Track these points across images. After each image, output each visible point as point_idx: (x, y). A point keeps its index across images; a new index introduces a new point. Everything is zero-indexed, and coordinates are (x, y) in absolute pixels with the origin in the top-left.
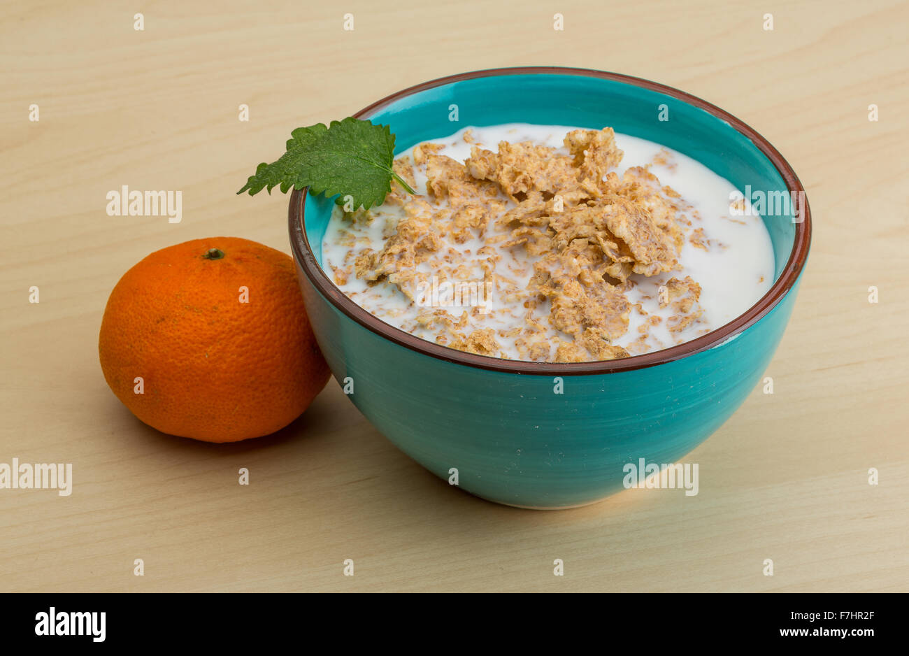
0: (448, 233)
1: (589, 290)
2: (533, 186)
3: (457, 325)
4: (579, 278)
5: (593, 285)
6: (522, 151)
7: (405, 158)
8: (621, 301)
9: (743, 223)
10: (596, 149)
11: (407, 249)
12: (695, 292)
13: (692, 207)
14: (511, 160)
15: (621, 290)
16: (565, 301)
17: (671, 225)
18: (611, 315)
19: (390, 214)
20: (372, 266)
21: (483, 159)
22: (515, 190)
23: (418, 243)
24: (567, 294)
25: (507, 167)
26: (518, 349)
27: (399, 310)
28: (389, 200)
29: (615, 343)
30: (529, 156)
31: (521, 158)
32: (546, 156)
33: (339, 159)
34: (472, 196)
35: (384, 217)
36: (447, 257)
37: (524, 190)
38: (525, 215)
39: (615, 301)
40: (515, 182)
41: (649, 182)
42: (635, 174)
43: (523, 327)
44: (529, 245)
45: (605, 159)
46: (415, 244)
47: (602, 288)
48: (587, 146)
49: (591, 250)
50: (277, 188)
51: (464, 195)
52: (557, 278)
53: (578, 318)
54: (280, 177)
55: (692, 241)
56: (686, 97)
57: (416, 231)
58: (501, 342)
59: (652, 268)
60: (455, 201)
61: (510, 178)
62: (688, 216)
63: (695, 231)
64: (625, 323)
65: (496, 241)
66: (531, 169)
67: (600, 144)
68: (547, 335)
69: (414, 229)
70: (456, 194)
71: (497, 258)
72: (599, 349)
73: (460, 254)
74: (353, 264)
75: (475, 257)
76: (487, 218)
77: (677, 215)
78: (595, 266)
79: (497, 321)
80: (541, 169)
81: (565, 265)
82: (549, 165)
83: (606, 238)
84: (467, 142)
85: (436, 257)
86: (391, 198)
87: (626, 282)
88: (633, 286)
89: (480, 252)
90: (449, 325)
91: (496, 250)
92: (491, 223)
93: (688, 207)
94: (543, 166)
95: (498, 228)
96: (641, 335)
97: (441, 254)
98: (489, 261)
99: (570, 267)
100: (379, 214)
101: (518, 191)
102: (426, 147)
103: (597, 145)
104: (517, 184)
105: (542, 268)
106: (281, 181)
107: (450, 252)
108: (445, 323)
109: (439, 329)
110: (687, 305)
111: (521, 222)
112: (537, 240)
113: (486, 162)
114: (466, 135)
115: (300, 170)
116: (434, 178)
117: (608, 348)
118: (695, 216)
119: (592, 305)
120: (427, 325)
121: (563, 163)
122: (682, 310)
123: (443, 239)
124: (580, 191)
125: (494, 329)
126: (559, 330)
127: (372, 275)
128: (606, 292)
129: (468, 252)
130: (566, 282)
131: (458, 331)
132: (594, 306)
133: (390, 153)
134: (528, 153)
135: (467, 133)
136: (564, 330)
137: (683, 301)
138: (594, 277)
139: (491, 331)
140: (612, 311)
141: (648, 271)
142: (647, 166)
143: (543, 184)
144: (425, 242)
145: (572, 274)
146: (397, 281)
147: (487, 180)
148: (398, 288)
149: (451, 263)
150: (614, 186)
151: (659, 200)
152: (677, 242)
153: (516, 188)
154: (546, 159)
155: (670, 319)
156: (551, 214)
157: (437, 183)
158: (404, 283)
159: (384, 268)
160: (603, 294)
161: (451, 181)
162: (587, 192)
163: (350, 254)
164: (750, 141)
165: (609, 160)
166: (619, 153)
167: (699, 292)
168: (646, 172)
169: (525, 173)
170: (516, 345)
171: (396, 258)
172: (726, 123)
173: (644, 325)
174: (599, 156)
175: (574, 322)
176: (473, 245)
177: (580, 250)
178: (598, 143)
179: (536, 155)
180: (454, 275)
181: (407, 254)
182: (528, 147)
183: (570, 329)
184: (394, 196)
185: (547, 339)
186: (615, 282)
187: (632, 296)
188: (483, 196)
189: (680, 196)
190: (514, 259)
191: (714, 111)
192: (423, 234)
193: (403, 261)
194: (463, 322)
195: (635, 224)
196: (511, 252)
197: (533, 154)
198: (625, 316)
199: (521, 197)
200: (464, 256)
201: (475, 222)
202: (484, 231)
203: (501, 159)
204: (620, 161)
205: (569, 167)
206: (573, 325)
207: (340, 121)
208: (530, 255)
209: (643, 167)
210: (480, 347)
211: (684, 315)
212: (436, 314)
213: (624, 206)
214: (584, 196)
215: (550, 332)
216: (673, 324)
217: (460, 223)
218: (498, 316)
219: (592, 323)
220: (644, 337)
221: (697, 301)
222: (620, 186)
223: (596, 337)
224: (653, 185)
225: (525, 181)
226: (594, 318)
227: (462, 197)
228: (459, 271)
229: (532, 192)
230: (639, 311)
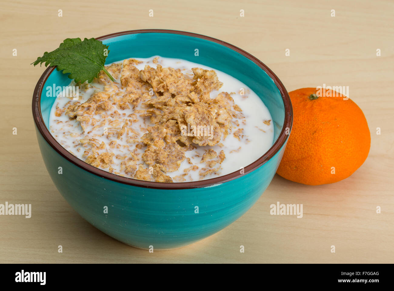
0: (118, 103)
1: (168, 146)
2: (168, 90)
3: (98, 147)
4: (165, 139)
5: (170, 144)
6: (169, 72)
7: (120, 64)
8: (181, 155)
9: (265, 132)
10: (206, 79)
11: (92, 106)
12: (221, 159)
13: (244, 117)
14: (160, 75)
15: (185, 149)
16: (153, 148)
17: (226, 124)
18: (173, 160)
19: (98, 88)
20: (73, 110)
21: (149, 72)
22: (158, 90)
23: (99, 105)
24: (155, 145)
25: (157, 78)
26: (121, 166)
27: (76, 134)
28: (100, 82)
29: (168, 174)
30: (172, 75)
31: (167, 75)
32: (180, 77)
33: (78, 56)
34: (138, 88)
35: (94, 89)
36: (112, 114)
37: (162, 91)
38: (156, 103)
39: (178, 154)
40: (159, 86)
41: (229, 101)
42: (224, 95)
43: (129, 156)
44: (152, 117)
45: (210, 85)
46: (97, 105)
47: (174, 146)
48: (200, 77)
49: (176, 127)
50: (44, 63)
51: (134, 87)
52: (154, 136)
53: (154, 158)
54: (47, 59)
55: (234, 134)
56: (260, 64)
57: (100, 99)
58: (115, 160)
59: (203, 142)
60: (129, 89)
61: (157, 84)
62: (240, 121)
63: (239, 129)
64: (178, 166)
65: (139, 112)
66: (168, 81)
67: (208, 77)
68: (138, 162)
69: (99, 97)
70: (130, 85)
71: (135, 120)
72: (157, 175)
73: (120, 115)
74: (67, 108)
75: (126, 118)
76: (139, 100)
77: (234, 119)
78: (176, 135)
79: (120, 151)
80: (175, 83)
81: (160, 131)
82: (179, 82)
83: (182, 122)
84: (154, 63)
85: (106, 113)
86: (101, 81)
87: (189, 146)
88: (193, 149)
89: (130, 116)
90: (94, 147)
91: (137, 116)
92: (140, 104)
93: (243, 117)
94: (176, 81)
95: (143, 106)
96: (184, 173)
97: (109, 113)
98: (129, 121)
99: (161, 133)
100: (92, 87)
101: (159, 91)
102: (133, 60)
103: (206, 77)
104: (160, 87)
105: (149, 130)
106: (46, 61)
107: (115, 112)
108: (92, 146)
109: (89, 147)
110: (213, 164)
111: (153, 105)
112: (157, 116)
113: (150, 73)
114: (155, 59)
115: (56, 58)
116: (124, 76)
117: (163, 176)
118: (243, 123)
119: (163, 153)
120: (83, 144)
121: (187, 82)
122: (210, 166)
123: (114, 106)
124: (187, 97)
125: (115, 154)
126: (144, 162)
127: (72, 114)
128: (176, 148)
129: (124, 114)
130: (157, 139)
131: (97, 151)
132: (164, 154)
134: (171, 74)
135: (156, 58)
136: (146, 162)
137: (212, 162)
138: (172, 140)
139: (113, 154)
140: (175, 158)
141: (200, 144)
142: (232, 93)
143: (172, 90)
144: (102, 105)
145: (161, 136)
146: (80, 120)
147: (147, 82)
148: (79, 123)
149: (113, 117)
150: (205, 98)
151: (225, 111)
152: (225, 133)
153: (158, 89)
154: (179, 78)
155: (202, 169)
156: (169, 105)
157: (124, 79)
158: (82, 122)
159: (77, 112)
160: (174, 149)
161: (131, 79)
162: (190, 99)
163: (69, 102)
164: (280, 91)
165: (212, 86)
166: (220, 84)
167: (223, 159)
168: (229, 96)
169: (165, 83)
170: (121, 164)
171: (85, 109)
172: (273, 80)
173: (188, 169)
174: (207, 83)
175: (152, 159)
176: (128, 112)
177: (170, 125)
178: (207, 76)
179: (176, 76)
180: (111, 123)
181: (91, 109)
182: (172, 71)
183: (149, 162)
184: (103, 80)
185: (137, 165)
186: (183, 145)
187: (189, 154)
188: (143, 89)
189: (241, 111)
190: (144, 123)
191: (270, 74)
192: (103, 101)
193: (88, 111)
194: (102, 147)
195: (201, 119)
196: (144, 119)
197: (174, 75)
198: (179, 162)
199: (161, 94)
200: (122, 115)
201: (131, 101)
202: (135, 106)
203: (156, 74)
204: (220, 88)
205: (189, 85)
206: (151, 160)
207: (88, 39)
208: (151, 123)
209: (229, 93)
210: (103, 161)
211: (210, 168)
212: (90, 140)
213: (197, 109)
214: (188, 100)
215: (141, 162)
216: (203, 171)
217: (124, 99)
218: (121, 148)
219: (160, 162)
220: (185, 175)
221: (220, 164)
222: (209, 100)
223: (158, 169)
224: (231, 103)
225: (163, 87)
226: (161, 159)
227: (133, 88)
228: (114, 122)
229: (167, 93)
230: (188, 161)
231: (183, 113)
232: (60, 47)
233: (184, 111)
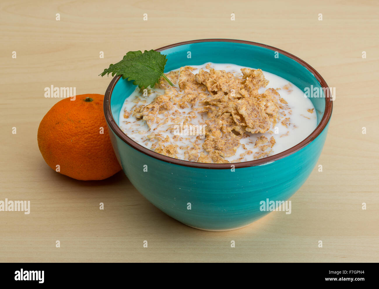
0: (178, 103)
1: (224, 135)
2: (221, 89)
3: (163, 141)
4: (221, 129)
5: (226, 133)
6: (221, 74)
7: (178, 71)
8: (236, 142)
9: (309, 119)
10: (253, 78)
11: (155, 107)
12: (272, 144)
13: (290, 108)
14: (213, 77)
15: (240, 138)
16: (211, 137)
17: (275, 114)
18: (230, 147)
19: (159, 92)
20: (139, 112)
21: (204, 75)
22: (212, 90)
23: (162, 105)
24: (213, 135)
25: (210, 80)
26: (185, 155)
27: (144, 131)
28: (161, 87)
29: (226, 159)
30: (223, 76)
31: (219, 77)
32: (231, 78)
33: (140, 66)
34: (194, 90)
35: (156, 93)
36: (173, 113)
37: (216, 90)
38: (212, 100)
39: (234, 141)
40: (213, 86)
41: (275, 96)
42: (270, 91)
43: (191, 146)
44: (209, 113)
45: (257, 83)
46: (160, 105)
47: (230, 135)
48: (249, 76)
49: (230, 118)
50: (111, 73)
51: (191, 89)
52: (211, 128)
53: (213, 146)
54: (113, 69)
55: (282, 122)
56: (300, 62)
57: (162, 100)
58: (179, 151)
59: (255, 130)
60: (186, 91)
61: (211, 84)
62: (286, 112)
63: (286, 119)
64: (234, 152)
65: (197, 110)
66: (221, 82)
67: (255, 76)
68: (199, 151)
69: (161, 99)
70: (188, 88)
71: (194, 117)
72: (217, 160)
73: (180, 113)
74: (134, 110)
75: (186, 115)
76: (196, 100)
77: (281, 111)
78: (230, 126)
79: (183, 143)
80: (227, 82)
81: (216, 123)
82: (231, 81)
83: (235, 114)
84: (207, 68)
85: (168, 112)
87: (243, 134)
88: (247, 137)
89: (189, 113)
90: (160, 141)
91: (196, 113)
92: (197, 102)
93: (288, 108)
94: (228, 81)
95: (200, 104)
96: (240, 157)
97: (171, 112)
98: (189, 117)
99: (218, 124)
100: (154, 92)
101: (213, 91)
102: (188, 68)
103: (254, 76)
104: (213, 87)
105: (207, 123)
106: (113, 71)
107: (176, 111)
108: (158, 140)
109: (156, 141)
110: (265, 148)
111: (209, 103)
112: (213, 111)
114: (207, 66)
115: (121, 68)
116: (181, 80)
117: (222, 160)
118: (289, 113)
119: (221, 141)
120: (151, 139)
121: (237, 81)
122: (262, 150)
123: (174, 106)
124: (238, 94)
125: (179, 145)
126: (205, 150)
127: (138, 115)
128: (231, 137)
129: (184, 113)
130: (214, 130)
131: (163, 144)
132: (222, 142)
133: (164, 67)
134: (223, 75)
135: (208, 65)
136: (206, 150)
137: (264, 146)
138: (227, 130)
139: (177, 146)
140: (231, 145)
141: (253, 131)
142: (277, 89)
143: (225, 89)
144: (164, 105)
145: (217, 127)
146: (146, 119)
147: (202, 84)
148: (146, 123)
149: (174, 116)
150: (254, 94)
151: (272, 103)
152: (274, 122)
153: (212, 89)
154: (230, 79)
155: (256, 153)
156: (222, 101)
157: (182, 83)
158: (148, 121)
159: (143, 113)
160: (229, 138)
161: (188, 82)
162: (241, 95)
163: (135, 106)
164: (319, 83)
165: (260, 83)
166: (267, 81)
167: (274, 144)
168: (275, 91)
169: (218, 83)
170: (185, 153)
171: (150, 110)
172: (313, 74)
173: (244, 154)
174: (255, 81)
175: (211, 147)
176: (187, 110)
177: (225, 118)
178: (254, 75)
179: (227, 77)
180: (173, 121)
181: (155, 109)
182: (224, 73)
183: (209, 150)
184: (163, 85)
185: (198, 153)
186: (237, 134)
187: (243, 141)
188: (200, 91)
189: (287, 103)
190: (202, 118)
191: (310, 69)
192: (165, 102)
193: (152, 112)
194: (167, 140)
195: (251, 110)
196: (202, 115)
197: (225, 76)
198: (235, 148)
199: (215, 93)
200: (182, 114)
201: (189, 100)
202: (194, 105)
203: (210, 76)
204: (267, 85)
205: (240, 84)
206: (210, 148)
207: (148, 51)
208: (208, 118)
209: (275, 89)
210: (168, 152)
211: (262, 152)
212: (156, 135)
213: (248, 101)
214: (239, 96)
215: (201, 150)
216: (257, 155)
217: (183, 100)
218: (184, 141)
219: (218, 148)
220: (241, 158)
221: (272, 148)
222: (258, 95)
223: (217, 155)
224: (277, 97)
225: (217, 86)
226: (219, 147)
227: (190, 90)
228: (176, 119)
229: (220, 92)
230: (243, 147)
231: (235, 106)
232: (123, 58)
233: (236, 104)
